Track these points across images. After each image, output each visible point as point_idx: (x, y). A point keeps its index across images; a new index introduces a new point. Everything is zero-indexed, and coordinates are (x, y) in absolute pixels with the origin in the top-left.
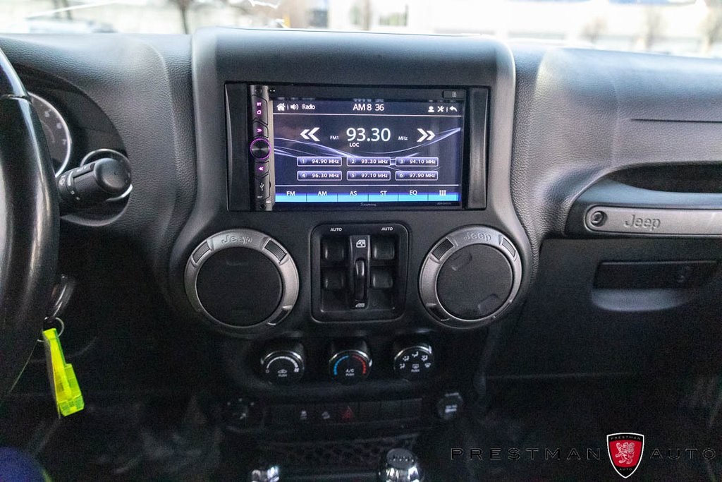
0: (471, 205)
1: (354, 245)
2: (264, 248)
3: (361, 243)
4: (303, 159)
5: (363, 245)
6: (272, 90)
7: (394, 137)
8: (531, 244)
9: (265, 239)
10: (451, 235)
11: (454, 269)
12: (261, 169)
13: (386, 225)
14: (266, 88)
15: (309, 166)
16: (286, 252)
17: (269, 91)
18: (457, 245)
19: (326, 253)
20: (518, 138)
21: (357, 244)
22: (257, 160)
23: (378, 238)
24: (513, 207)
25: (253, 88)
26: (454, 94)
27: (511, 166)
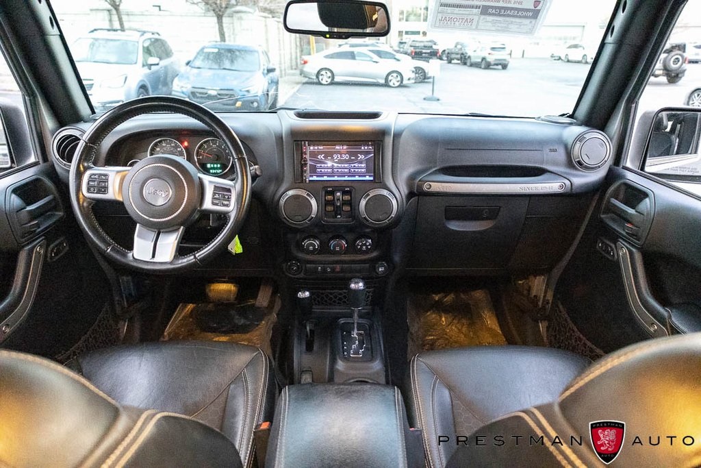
0: (377, 181)
2: (306, 195)
3: (338, 194)
4: (319, 165)
7: (350, 158)
8: (402, 197)
9: (306, 192)
10: (370, 191)
11: (371, 204)
12: (305, 168)
13: (347, 187)
15: (321, 167)
16: (313, 197)
17: (308, 143)
18: (371, 195)
19: (327, 197)
23: (344, 193)
24: (394, 182)
25: (303, 142)
26: (371, 143)
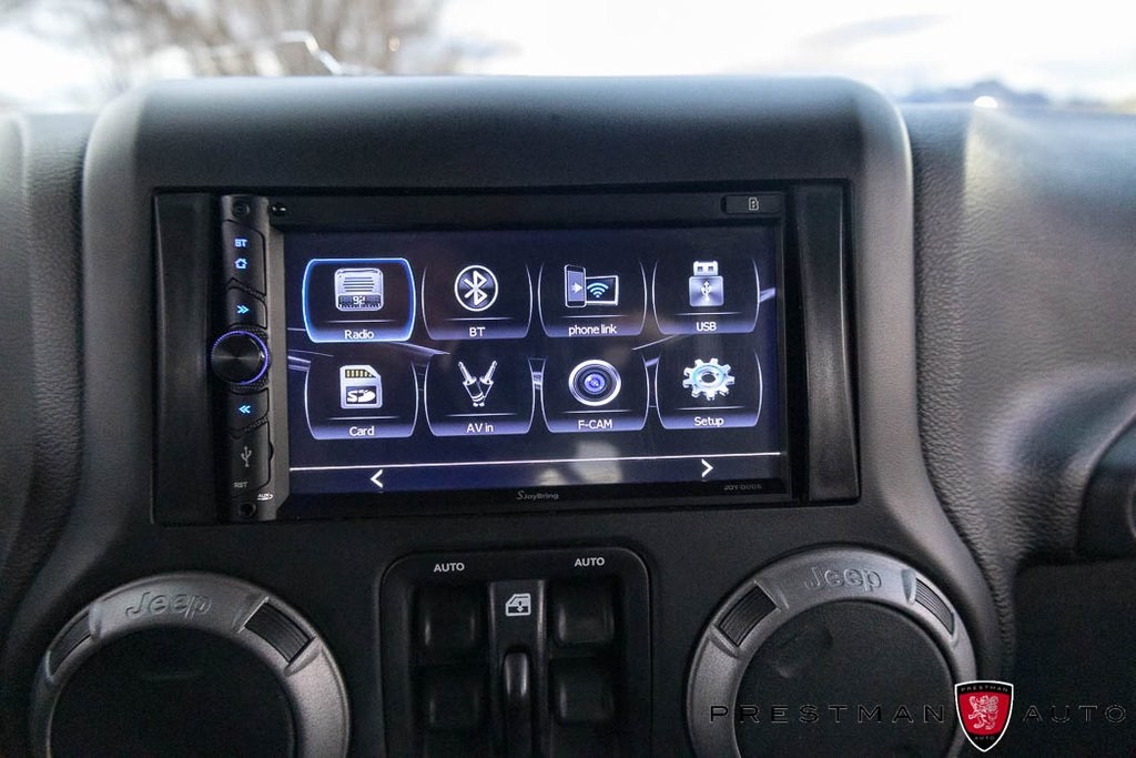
0: (818, 490)
1: (500, 608)
2: (243, 628)
5: (525, 609)
6: (279, 206)
8: (991, 588)
9: (252, 599)
10: (766, 573)
11: (785, 673)
12: (245, 409)
13: (588, 550)
14: (264, 202)
16: (312, 632)
17: (270, 210)
18: (786, 603)
19: (428, 629)
20: (929, 309)
21: (508, 605)
22: (236, 387)
23: (565, 588)
24: (931, 489)
25: (228, 201)
26: (754, 204)
27: (919, 382)
